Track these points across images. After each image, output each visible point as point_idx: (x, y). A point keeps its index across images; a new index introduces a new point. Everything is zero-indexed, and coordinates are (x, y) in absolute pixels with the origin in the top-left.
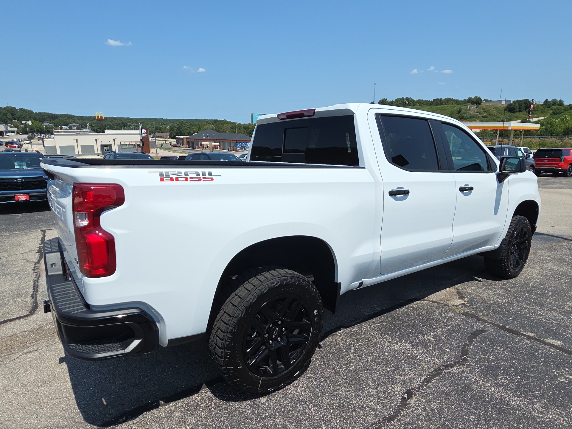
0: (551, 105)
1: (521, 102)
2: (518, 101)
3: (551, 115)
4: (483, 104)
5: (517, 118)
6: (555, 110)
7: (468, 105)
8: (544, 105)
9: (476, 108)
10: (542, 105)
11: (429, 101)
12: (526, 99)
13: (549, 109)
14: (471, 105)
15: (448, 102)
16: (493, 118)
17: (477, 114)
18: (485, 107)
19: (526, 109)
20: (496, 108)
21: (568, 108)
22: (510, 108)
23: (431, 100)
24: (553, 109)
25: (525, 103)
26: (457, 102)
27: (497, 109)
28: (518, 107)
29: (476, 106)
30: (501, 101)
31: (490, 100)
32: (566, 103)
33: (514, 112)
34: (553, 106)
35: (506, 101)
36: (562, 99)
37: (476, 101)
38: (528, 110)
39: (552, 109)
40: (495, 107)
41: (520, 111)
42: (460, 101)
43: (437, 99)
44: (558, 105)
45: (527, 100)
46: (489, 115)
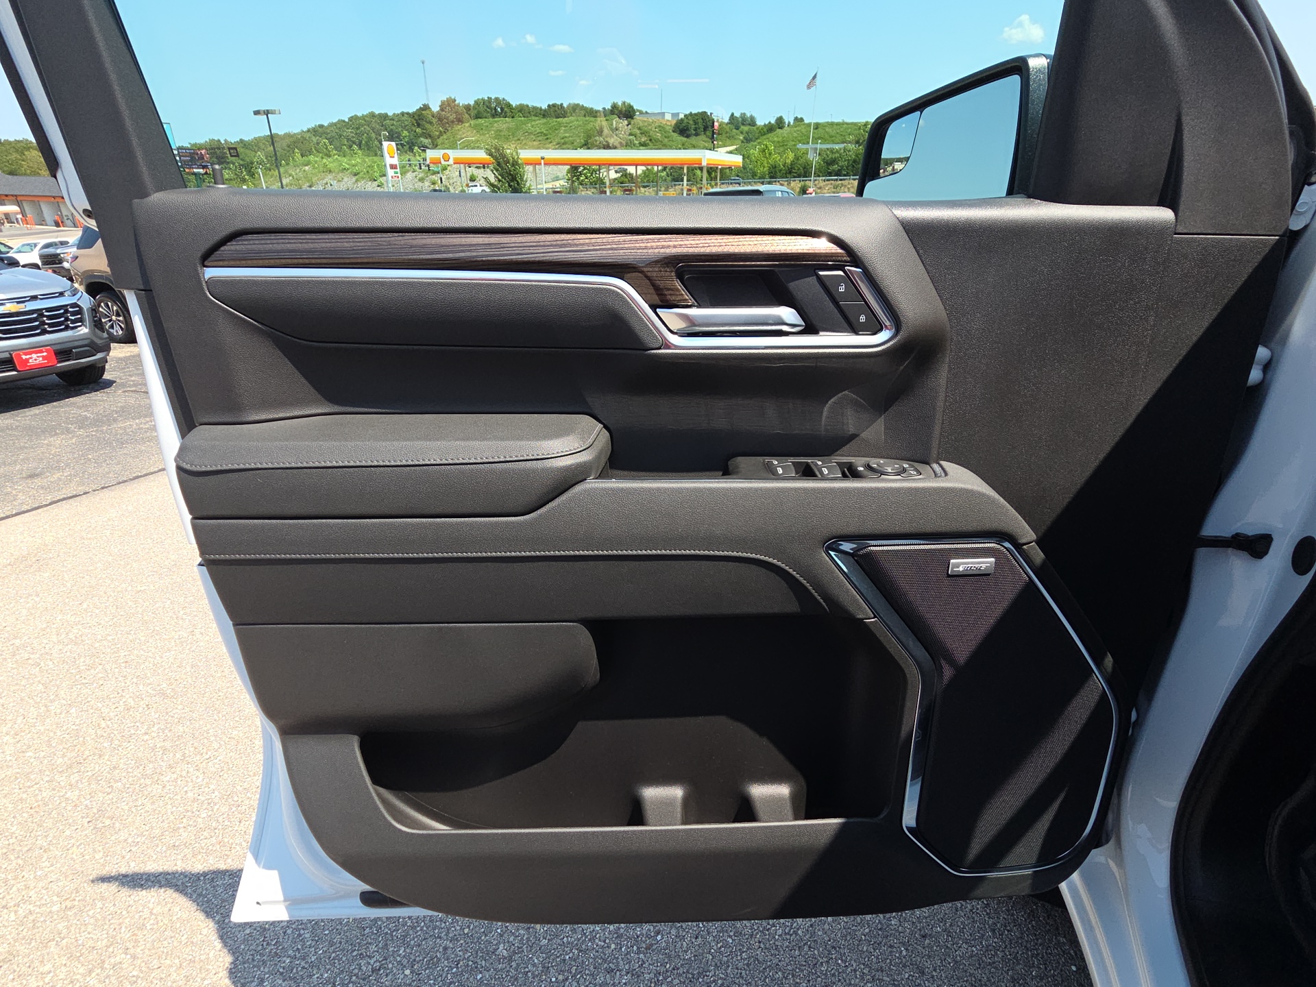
0: (740, 124)
1: (696, 117)
2: (691, 114)
3: (742, 142)
4: (637, 117)
5: (694, 147)
6: (747, 133)
7: (613, 119)
8: (729, 123)
9: (628, 125)
10: (727, 124)
11: (541, 109)
12: (704, 110)
13: (738, 131)
14: (618, 119)
15: (575, 112)
18: (641, 124)
19: (705, 129)
20: (660, 126)
21: (765, 130)
22: (681, 127)
23: (544, 106)
24: (744, 132)
25: (702, 119)
26: (591, 113)
27: (661, 128)
28: (693, 127)
29: (626, 122)
30: (664, 113)
31: (646, 112)
32: (760, 122)
33: (688, 136)
34: (742, 127)
35: (674, 115)
36: (753, 115)
37: (626, 111)
38: (709, 133)
39: (742, 133)
40: (657, 124)
41: (697, 135)
42: (597, 111)
43: (554, 105)
44: (750, 125)
45: (705, 112)
46: (650, 140)
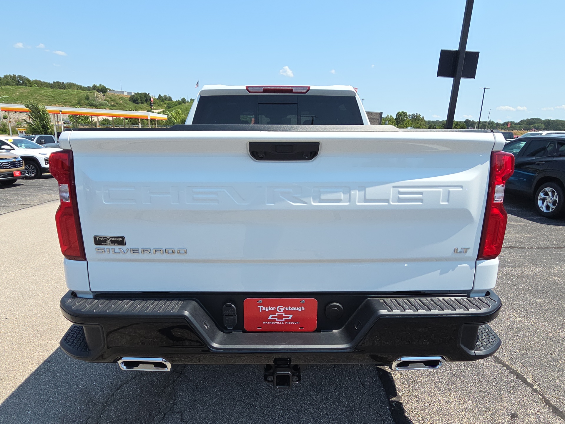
0: (164, 100)
1: (141, 95)
2: (138, 93)
3: (166, 108)
4: (108, 92)
5: (141, 108)
6: (168, 104)
7: (95, 92)
8: (159, 99)
9: (103, 96)
10: (157, 99)
11: (49, 83)
12: (145, 92)
13: (163, 103)
14: (97, 92)
15: (71, 87)
16: (120, 107)
17: (105, 102)
18: (111, 96)
19: (146, 101)
20: (121, 98)
21: (177, 103)
22: (133, 99)
23: (51, 82)
24: (167, 104)
25: (144, 96)
26: (80, 88)
27: (122, 98)
28: (140, 99)
29: (102, 94)
30: (123, 91)
31: (113, 90)
32: (174, 100)
33: (137, 103)
34: (165, 101)
35: (128, 93)
36: (170, 96)
37: (102, 89)
38: (149, 102)
39: (165, 104)
40: (120, 97)
41: (142, 103)
42: (84, 88)
43: (58, 82)
44: (169, 100)
45: (146, 93)
46: (117, 104)
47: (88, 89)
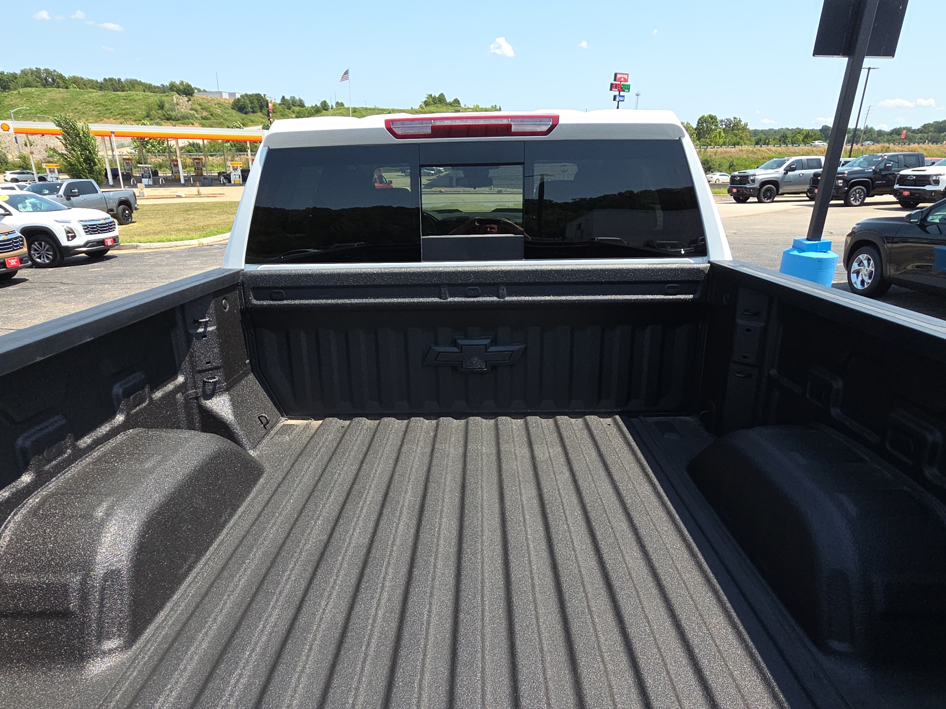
0: (291, 106)
1: (252, 98)
2: (246, 95)
4: (196, 94)
6: (298, 112)
7: (173, 95)
8: (282, 104)
9: (188, 101)
10: (280, 104)
11: (97, 82)
12: (258, 93)
13: (289, 111)
14: (177, 95)
15: (133, 86)
16: (218, 121)
17: (191, 112)
18: (201, 101)
19: (261, 108)
20: (219, 104)
21: (313, 111)
22: (239, 106)
23: (100, 80)
24: (296, 112)
25: (257, 99)
26: (149, 88)
28: (250, 105)
29: (186, 99)
30: (221, 92)
31: (204, 90)
32: (308, 104)
33: (246, 113)
34: (293, 107)
35: (231, 94)
36: (301, 98)
37: (185, 89)
38: (264, 111)
39: (293, 112)
40: (216, 102)
41: (254, 112)
42: (155, 87)
43: (111, 80)
44: (299, 106)
45: (259, 94)
46: (212, 115)
47: (163, 90)
